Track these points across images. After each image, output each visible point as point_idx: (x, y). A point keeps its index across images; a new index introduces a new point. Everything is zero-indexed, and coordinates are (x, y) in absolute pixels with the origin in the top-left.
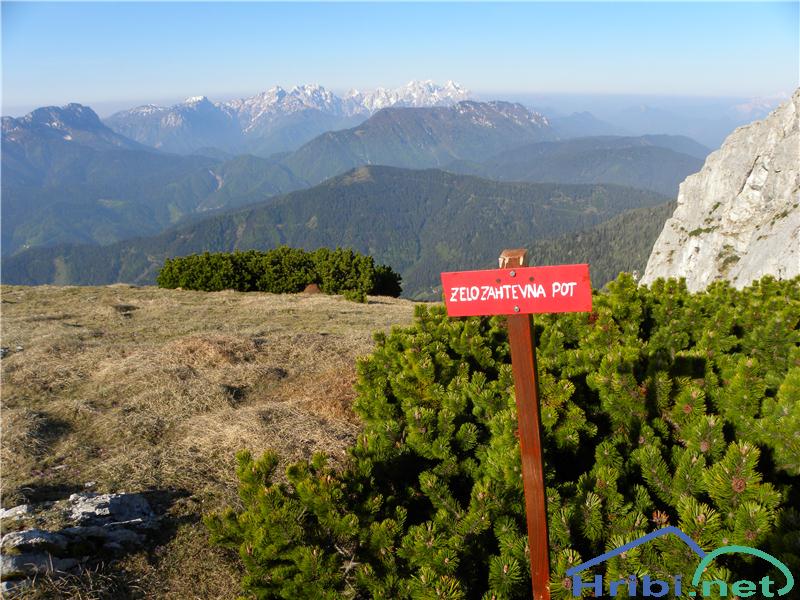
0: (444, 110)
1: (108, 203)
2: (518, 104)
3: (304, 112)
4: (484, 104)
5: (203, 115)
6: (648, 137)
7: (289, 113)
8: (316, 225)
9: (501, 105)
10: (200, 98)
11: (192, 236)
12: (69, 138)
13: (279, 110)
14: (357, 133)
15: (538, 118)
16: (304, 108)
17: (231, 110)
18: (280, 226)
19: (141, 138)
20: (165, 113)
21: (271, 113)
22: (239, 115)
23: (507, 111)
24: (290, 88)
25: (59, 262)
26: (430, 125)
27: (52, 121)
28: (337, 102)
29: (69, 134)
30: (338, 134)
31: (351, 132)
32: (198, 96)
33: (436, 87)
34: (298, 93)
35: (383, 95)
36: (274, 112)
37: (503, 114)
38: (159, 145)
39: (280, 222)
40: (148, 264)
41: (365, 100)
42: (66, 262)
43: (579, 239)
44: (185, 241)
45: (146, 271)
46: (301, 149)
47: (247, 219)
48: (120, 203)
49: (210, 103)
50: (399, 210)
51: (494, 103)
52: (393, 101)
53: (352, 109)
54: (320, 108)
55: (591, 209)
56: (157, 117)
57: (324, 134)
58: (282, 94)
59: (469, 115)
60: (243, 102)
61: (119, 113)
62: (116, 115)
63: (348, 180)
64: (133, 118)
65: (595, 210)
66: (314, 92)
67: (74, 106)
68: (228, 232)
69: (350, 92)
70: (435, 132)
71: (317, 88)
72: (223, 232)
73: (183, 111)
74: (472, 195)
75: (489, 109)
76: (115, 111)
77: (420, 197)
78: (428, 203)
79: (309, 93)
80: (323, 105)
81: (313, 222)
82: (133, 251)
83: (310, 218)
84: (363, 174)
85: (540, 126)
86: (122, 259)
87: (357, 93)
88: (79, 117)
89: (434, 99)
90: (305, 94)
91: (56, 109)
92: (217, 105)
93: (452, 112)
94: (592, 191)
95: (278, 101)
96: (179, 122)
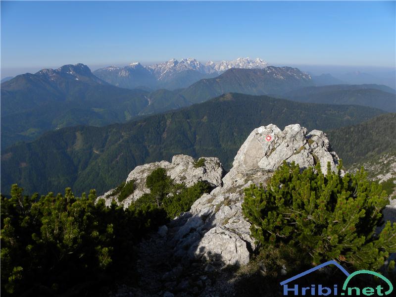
0: (259, 70)
1: (96, 110)
2: (296, 68)
3: (187, 71)
4: (279, 68)
5: (138, 71)
6: (366, 85)
7: (180, 72)
8: (206, 121)
9: (288, 69)
10: (137, 63)
11: (145, 123)
12: (77, 79)
13: (175, 70)
14: (217, 80)
15: (306, 76)
16: (187, 69)
17: (151, 70)
18: (188, 120)
19: (109, 81)
20: (121, 70)
21: (170, 72)
22: (155, 72)
23: (291, 72)
24: (180, 60)
25: (78, 134)
26: (253, 77)
27: (70, 71)
28: (202, 67)
29: (77, 77)
30: (208, 80)
31: (214, 79)
32: (136, 62)
33: (251, 61)
34: (184, 62)
35: (225, 64)
36: (172, 71)
37: (290, 73)
38: (117, 85)
39: (189, 118)
40: (122, 137)
41: (216, 67)
42: (82, 134)
43: (352, 129)
44: (141, 126)
45: (121, 140)
46: (190, 87)
47: (172, 117)
48: (102, 110)
49: (141, 66)
50: (247, 115)
51: (284, 67)
52: (230, 67)
53: (209, 71)
54: (194, 69)
55: (348, 117)
56: (116, 72)
57: (201, 80)
58: (176, 63)
59: (272, 73)
60: (157, 66)
61: (98, 70)
62: (97, 70)
63: (221, 99)
64: (106, 72)
65: (349, 118)
66: (192, 62)
67: (80, 65)
68: (162, 122)
69: (209, 62)
70: (255, 81)
71: (193, 60)
72: (159, 123)
73: (128, 69)
74: (285, 109)
75: (282, 70)
76: (97, 69)
77: (258, 109)
78: (262, 112)
79: (189, 62)
80: (195, 68)
81: (205, 119)
82: (114, 130)
83: (203, 117)
84: (229, 97)
85: (307, 79)
86: (109, 134)
87: (212, 63)
88: (82, 69)
89: (251, 66)
90: (187, 63)
91: (72, 66)
92: (145, 67)
93: (263, 71)
94: (347, 108)
95: (174, 66)
96: (127, 74)
